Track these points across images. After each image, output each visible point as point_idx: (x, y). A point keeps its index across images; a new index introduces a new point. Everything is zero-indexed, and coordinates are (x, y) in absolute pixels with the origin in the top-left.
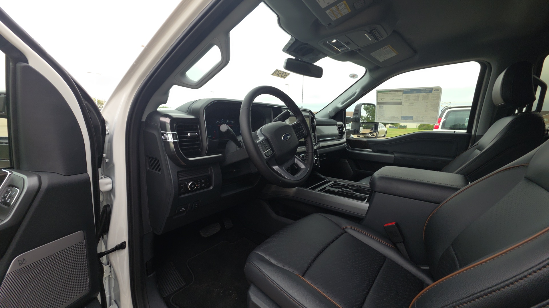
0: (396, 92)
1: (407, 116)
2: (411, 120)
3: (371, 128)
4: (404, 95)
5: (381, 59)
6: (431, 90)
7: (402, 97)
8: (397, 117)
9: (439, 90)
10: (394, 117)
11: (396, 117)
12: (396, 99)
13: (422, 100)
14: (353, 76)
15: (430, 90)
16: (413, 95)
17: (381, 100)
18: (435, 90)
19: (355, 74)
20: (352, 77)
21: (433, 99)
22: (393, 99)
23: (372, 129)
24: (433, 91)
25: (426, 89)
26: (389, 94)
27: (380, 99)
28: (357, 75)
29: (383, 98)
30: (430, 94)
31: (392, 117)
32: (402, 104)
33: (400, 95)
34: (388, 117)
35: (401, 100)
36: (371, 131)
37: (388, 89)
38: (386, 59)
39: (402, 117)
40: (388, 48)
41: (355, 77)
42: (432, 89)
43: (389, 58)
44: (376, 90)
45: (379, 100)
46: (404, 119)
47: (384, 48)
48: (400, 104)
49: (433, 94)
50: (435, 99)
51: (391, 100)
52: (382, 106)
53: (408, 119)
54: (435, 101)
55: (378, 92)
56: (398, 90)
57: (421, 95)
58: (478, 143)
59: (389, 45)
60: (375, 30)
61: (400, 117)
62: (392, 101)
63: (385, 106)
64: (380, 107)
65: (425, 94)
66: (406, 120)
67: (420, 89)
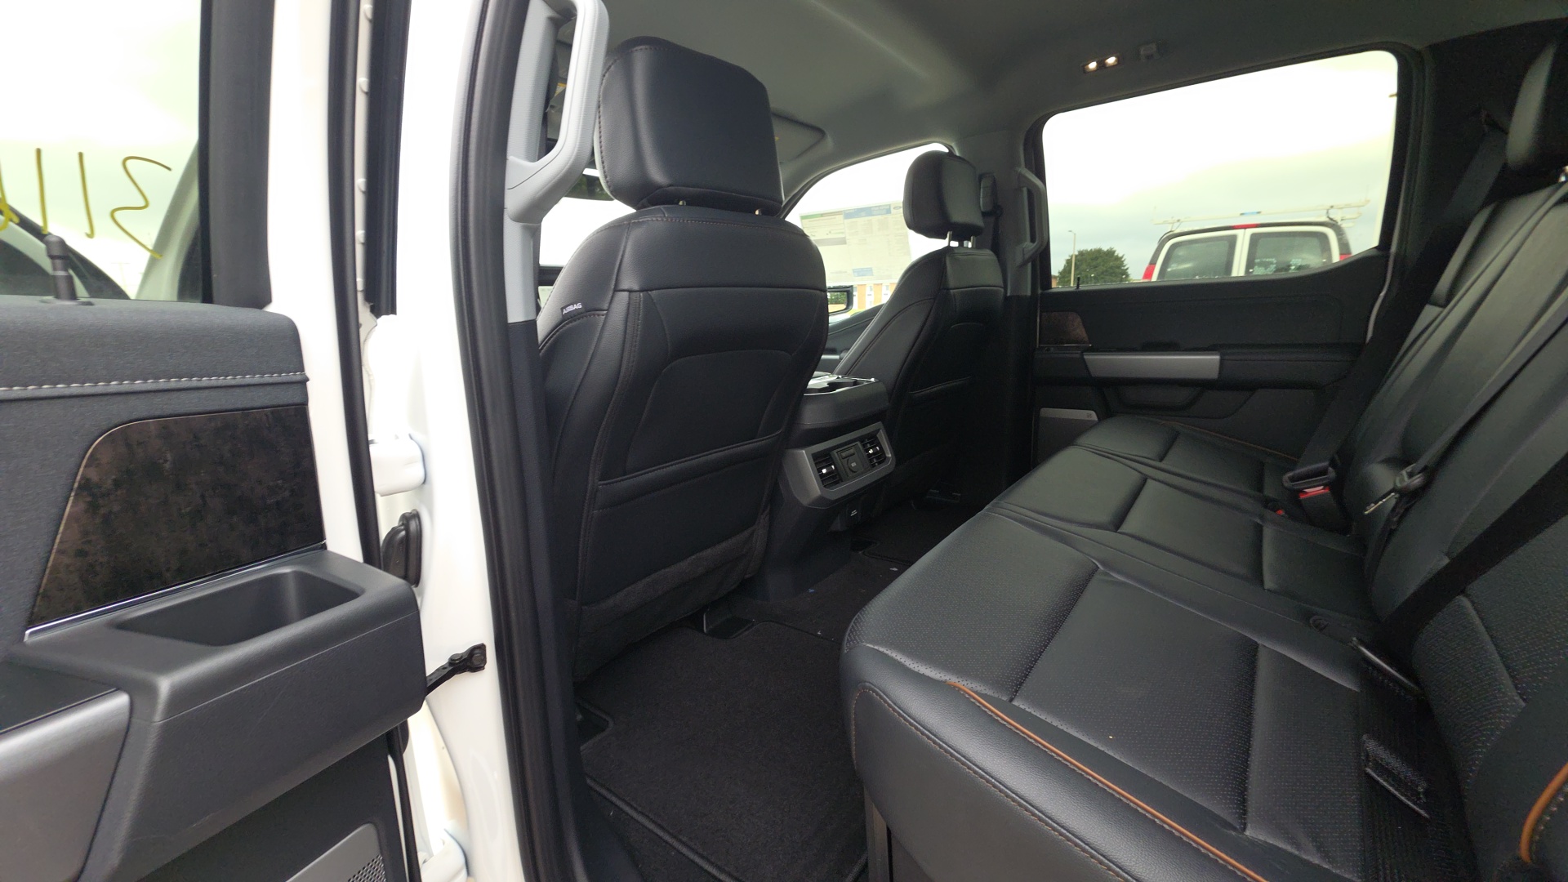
0: (833, 217)
1: (862, 269)
4: (847, 221)
6: (888, 207)
7: (843, 226)
8: (846, 272)
10: (841, 272)
12: (835, 232)
13: (879, 229)
15: (885, 210)
16: (861, 221)
18: (894, 208)
21: (894, 226)
22: (830, 232)
24: (893, 211)
25: (879, 206)
26: (822, 221)
30: (889, 216)
32: (847, 241)
33: (840, 222)
35: (842, 233)
39: (854, 271)
42: (890, 205)
46: (859, 276)
48: (843, 242)
49: (893, 216)
50: (899, 226)
51: (827, 234)
55: (802, 216)
56: (835, 211)
57: (874, 219)
61: (852, 272)
62: (830, 236)
65: (880, 217)
66: (864, 277)
67: (871, 207)
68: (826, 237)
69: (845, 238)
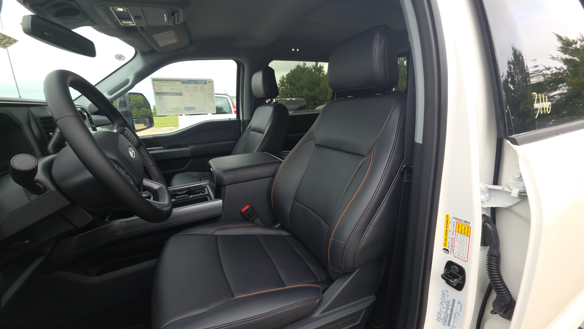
0: (174, 82)
1: (190, 107)
2: (194, 111)
3: (144, 122)
4: (183, 85)
5: (162, 44)
7: (181, 88)
8: (181, 108)
9: (211, 82)
10: (177, 108)
11: (179, 109)
12: (176, 89)
13: (200, 90)
14: (120, 57)
15: (205, 82)
16: (191, 86)
17: (160, 89)
18: (209, 82)
19: (122, 55)
20: (118, 58)
21: (208, 90)
22: (172, 89)
23: (145, 124)
25: (201, 80)
26: (167, 83)
27: (158, 89)
28: (124, 57)
29: (160, 87)
30: (206, 85)
31: (175, 109)
32: (183, 94)
33: (179, 85)
34: (171, 109)
35: (180, 90)
36: (145, 125)
37: (165, 78)
38: (166, 44)
39: (185, 108)
40: (172, 33)
41: (122, 59)
42: (206, 81)
43: (169, 44)
44: (151, 78)
45: (156, 89)
46: (188, 110)
47: (168, 32)
48: (181, 94)
49: (208, 85)
50: (210, 90)
51: (170, 90)
52: (162, 96)
53: (191, 110)
54: (210, 92)
55: (154, 80)
56: (176, 79)
57: (198, 86)
58: (250, 126)
59: (174, 30)
60: (177, 14)
61: (184, 108)
62: (172, 91)
63: (165, 97)
64: (159, 98)
65: (201, 85)
66: (190, 111)
67: (196, 80)
68: (169, 91)
69: (182, 93)
